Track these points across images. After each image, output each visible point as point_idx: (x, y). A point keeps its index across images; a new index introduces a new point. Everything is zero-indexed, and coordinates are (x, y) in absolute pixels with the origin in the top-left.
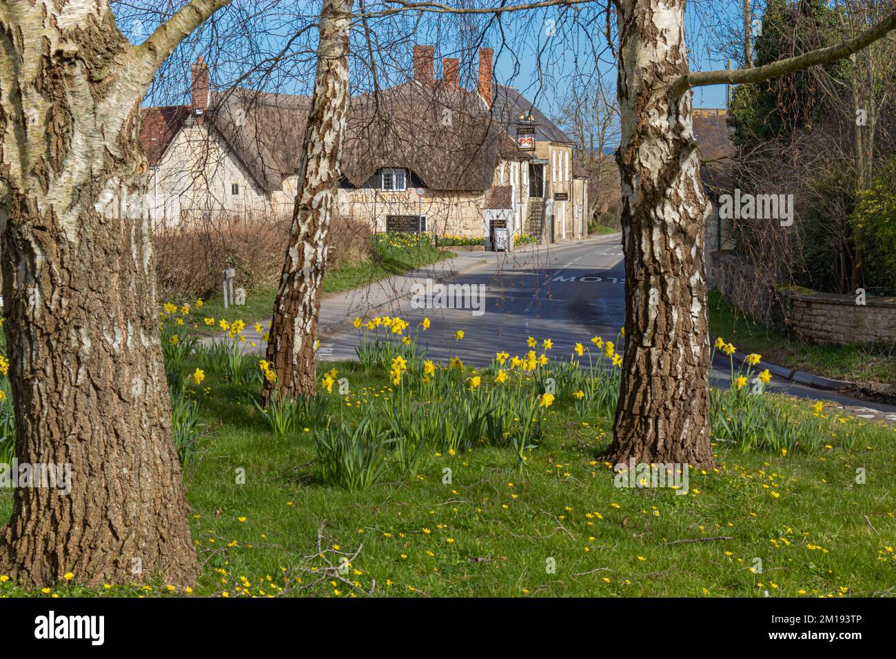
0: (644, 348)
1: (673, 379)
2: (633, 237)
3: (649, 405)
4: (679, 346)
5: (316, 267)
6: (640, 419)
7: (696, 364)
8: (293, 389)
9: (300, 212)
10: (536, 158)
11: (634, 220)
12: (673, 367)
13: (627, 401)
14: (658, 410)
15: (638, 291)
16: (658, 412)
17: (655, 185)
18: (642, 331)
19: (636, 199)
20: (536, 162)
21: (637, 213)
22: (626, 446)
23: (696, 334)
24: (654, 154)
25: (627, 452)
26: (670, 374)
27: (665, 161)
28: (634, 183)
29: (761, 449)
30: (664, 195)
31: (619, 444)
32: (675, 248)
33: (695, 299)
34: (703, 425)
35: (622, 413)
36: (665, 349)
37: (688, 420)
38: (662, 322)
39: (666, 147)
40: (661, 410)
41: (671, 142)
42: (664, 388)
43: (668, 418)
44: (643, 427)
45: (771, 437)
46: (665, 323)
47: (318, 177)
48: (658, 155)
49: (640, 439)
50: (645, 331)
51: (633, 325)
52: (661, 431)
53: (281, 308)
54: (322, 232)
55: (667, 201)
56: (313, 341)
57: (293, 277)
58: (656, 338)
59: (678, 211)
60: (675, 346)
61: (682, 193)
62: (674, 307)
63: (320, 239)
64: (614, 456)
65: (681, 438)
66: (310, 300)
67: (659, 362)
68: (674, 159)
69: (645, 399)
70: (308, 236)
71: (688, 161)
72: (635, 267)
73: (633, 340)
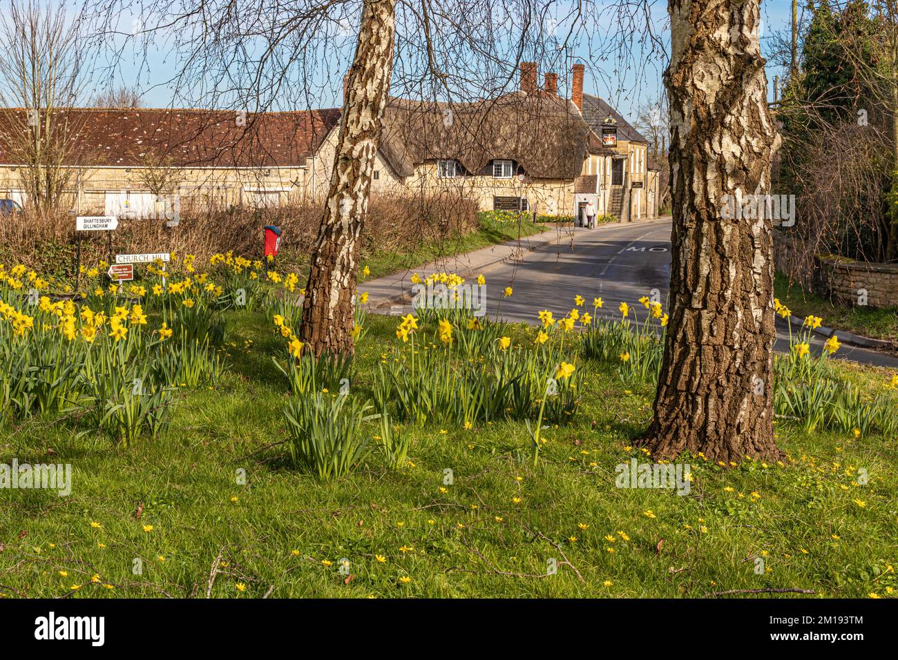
0: (693, 310)
1: (728, 349)
2: (683, 176)
3: (697, 380)
4: (737, 308)
5: (356, 219)
6: (687, 397)
7: (757, 331)
8: (328, 345)
9: (340, 162)
10: (618, 154)
11: (685, 155)
12: (728, 334)
13: (670, 374)
14: (708, 386)
15: (687, 241)
16: (708, 388)
17: (712, 112)
18: (691, 289)
19: (687, 127)
20: (618, 157)
21: (689, 145)
22: (669, 428)
23: (758, 294)
24: (711, 74)
25: (669, 436)
26: (725, 343)
27: (725, 82)
28: (686, 109)
29: (829, 428)
30: (723, 124)
31: (660, 425)
32: (734, 189)
33: (758, 251)
34: (765, 406)
35: (665, 388)
36: (720, 312)
37: (745, 400)
38: (716, 280)
39: (726, 64)
40: (713, 387)
41: (732, 58)
42: (717, 360)
43: (720, 396)
44: (690, 406)
45: (841, 415)
46: (720, 280)
47: (359, 127)
48: (716, 75)
49: (685, 422)
50: (695, 290)
51: (680, 282)
52: (711, 412)
53: (318, 261)
54: (363, 183)
55: (725, 131)
56: (351, 295)
57: (332, 229)
58: (708, 298)
59: (739, 143)
60: (732, 308)
61: (744, 122)
62: (731, 261)
63: (359, 190)
64: (654, 440)
65: (737, 421)
66: (348, 253)
67: (711, 327)
68: (735, 79)
69: (693, 373)
70: (347, 187)
71: (753, 82)
72: (684, 211)
73: (680, 300)
